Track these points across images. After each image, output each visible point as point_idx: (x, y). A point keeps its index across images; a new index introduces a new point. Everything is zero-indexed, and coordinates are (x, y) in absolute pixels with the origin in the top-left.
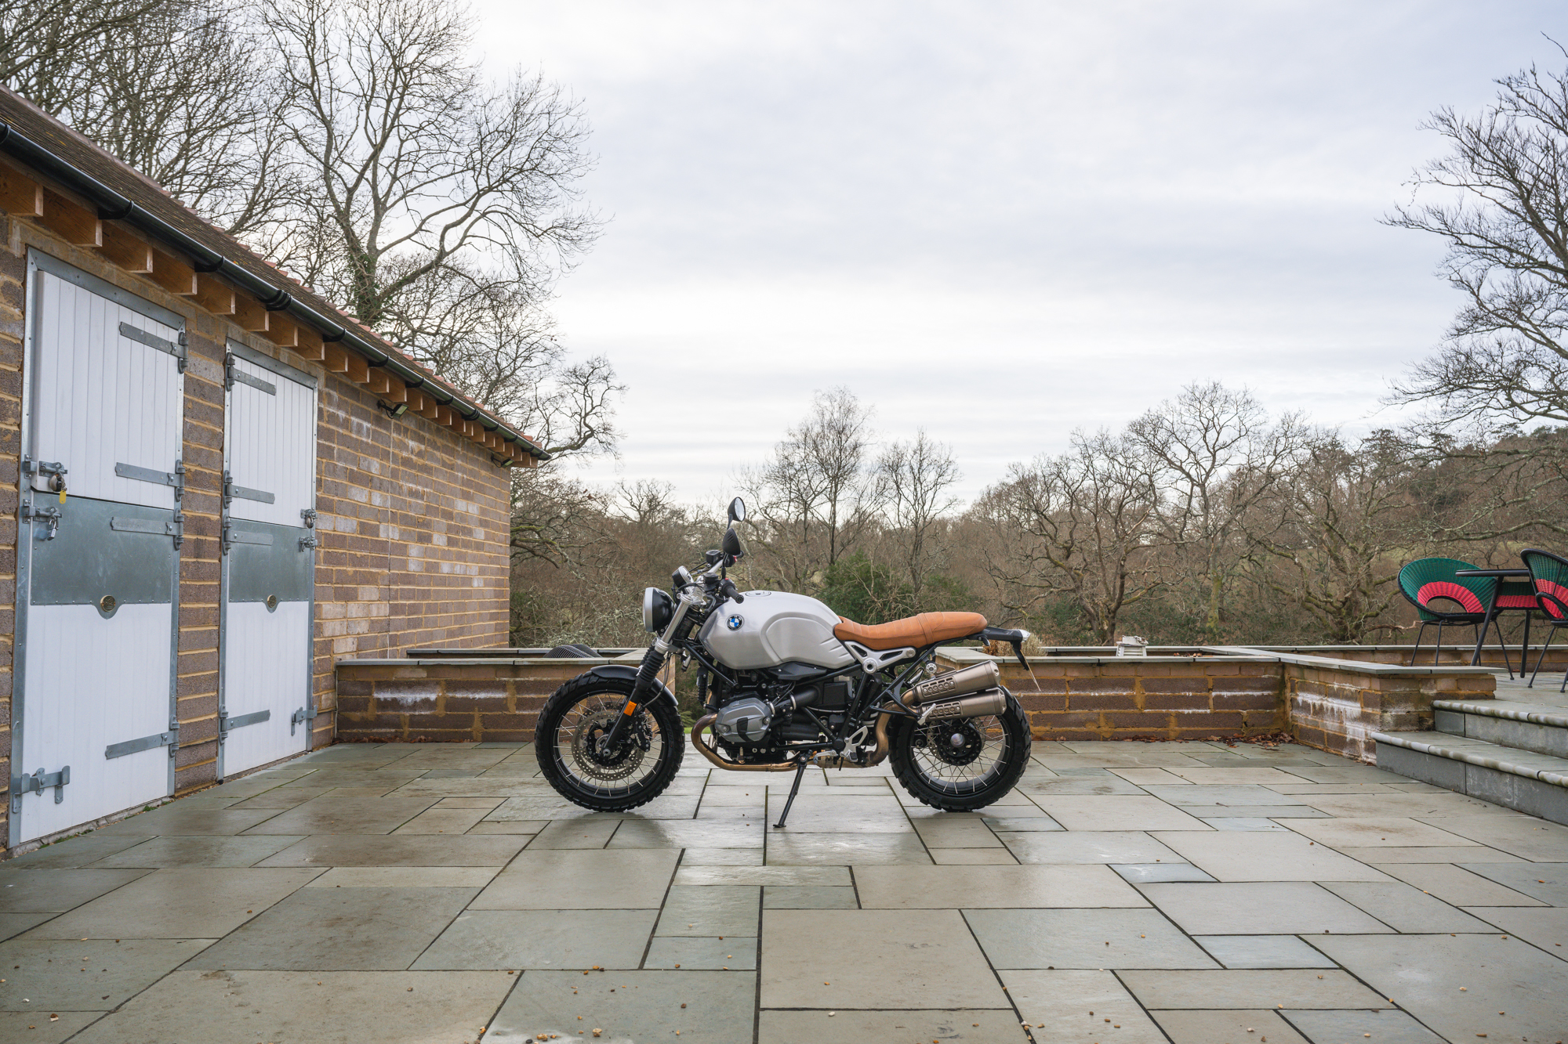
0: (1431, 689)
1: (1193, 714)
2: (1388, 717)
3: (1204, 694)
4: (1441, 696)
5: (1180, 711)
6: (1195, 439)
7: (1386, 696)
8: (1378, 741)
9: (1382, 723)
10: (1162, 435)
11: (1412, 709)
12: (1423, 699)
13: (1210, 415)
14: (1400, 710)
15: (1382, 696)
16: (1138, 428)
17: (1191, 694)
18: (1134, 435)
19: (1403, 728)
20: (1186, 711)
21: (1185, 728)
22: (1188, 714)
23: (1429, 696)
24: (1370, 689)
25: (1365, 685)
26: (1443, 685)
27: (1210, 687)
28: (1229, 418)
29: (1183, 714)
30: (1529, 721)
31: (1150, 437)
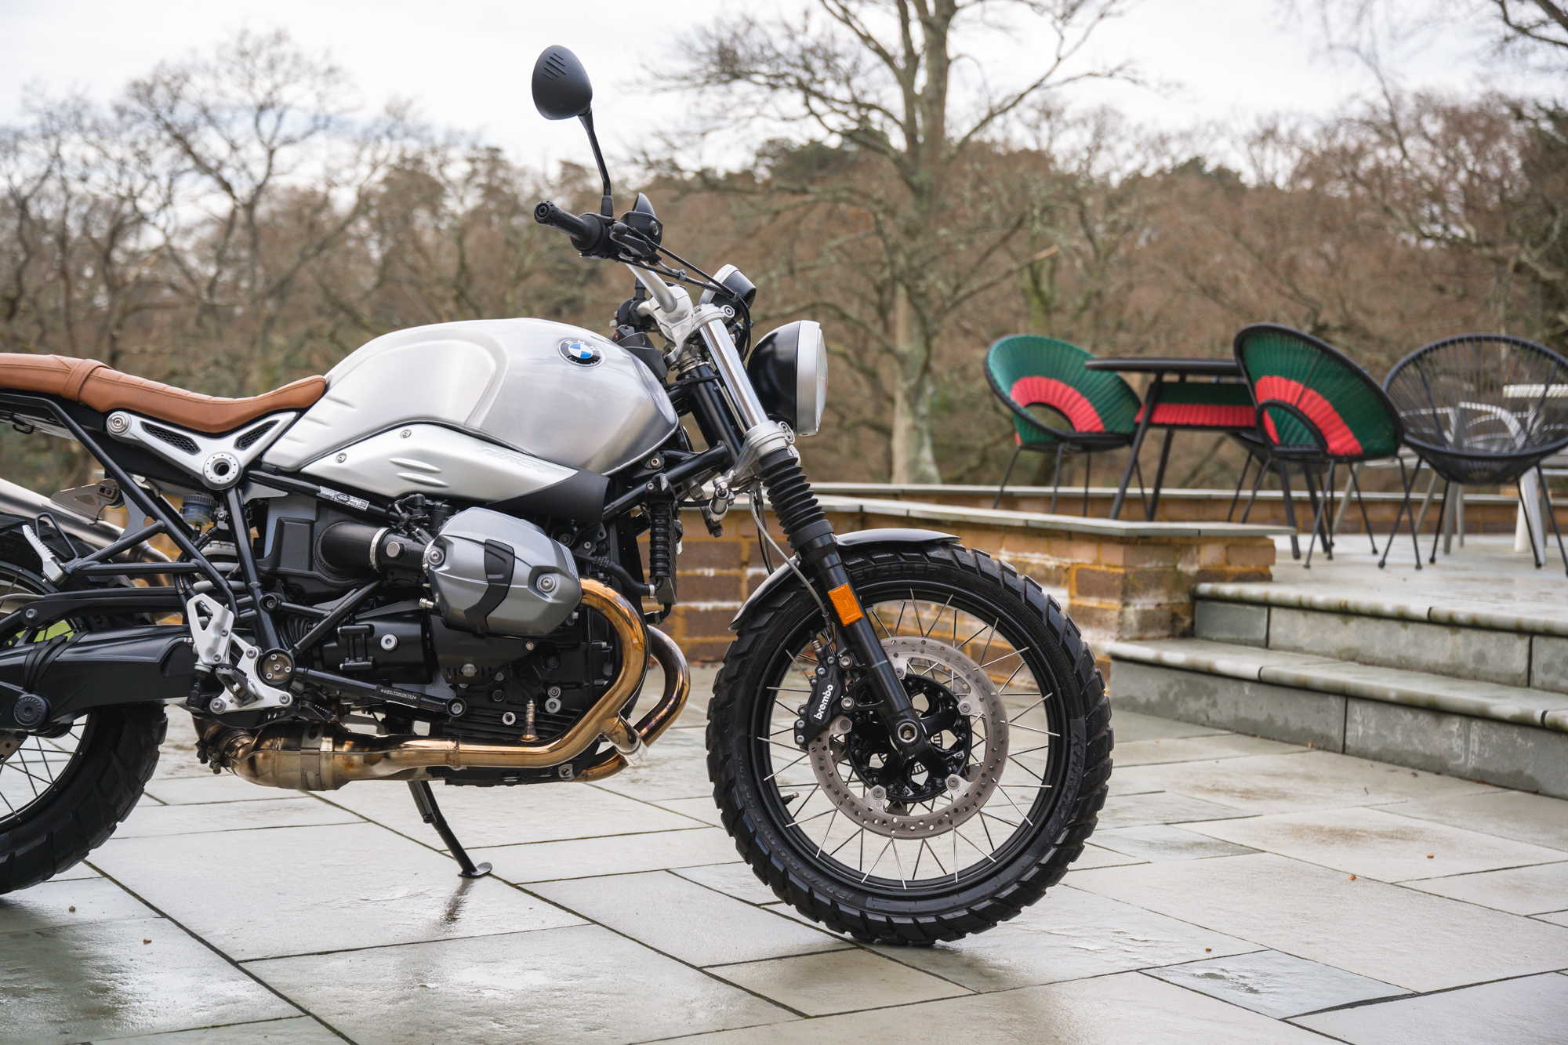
0: (1192, 562)
1: (715, 611)
2: (1132, 614)
3: (734, 571)
4: (1205, 575)
5: (693, 605)
6: (242, 128)
7: (1131, 577)
8: (1117, 658)
9: (1122, 625)
10: (184, 113)
11: (1163, 600)
12: (1179, 581)
13: (267, 84)
14: (1144, 603)
15: (1125, 576)
16: (143, 92)
17: (711, 572)
18: (135, 105)
19: (1150, 634)
20: (703, 606)
21: (698, 639)
22: (706, 612)
23: (1188, 576)
24: (1097, 562)
25: (1083, 556)
26: (1209, 556)
27: (745, 557)
28: (300, 97)
29: (696, 611)
30: (1432, 620)
31: (164, 112)
